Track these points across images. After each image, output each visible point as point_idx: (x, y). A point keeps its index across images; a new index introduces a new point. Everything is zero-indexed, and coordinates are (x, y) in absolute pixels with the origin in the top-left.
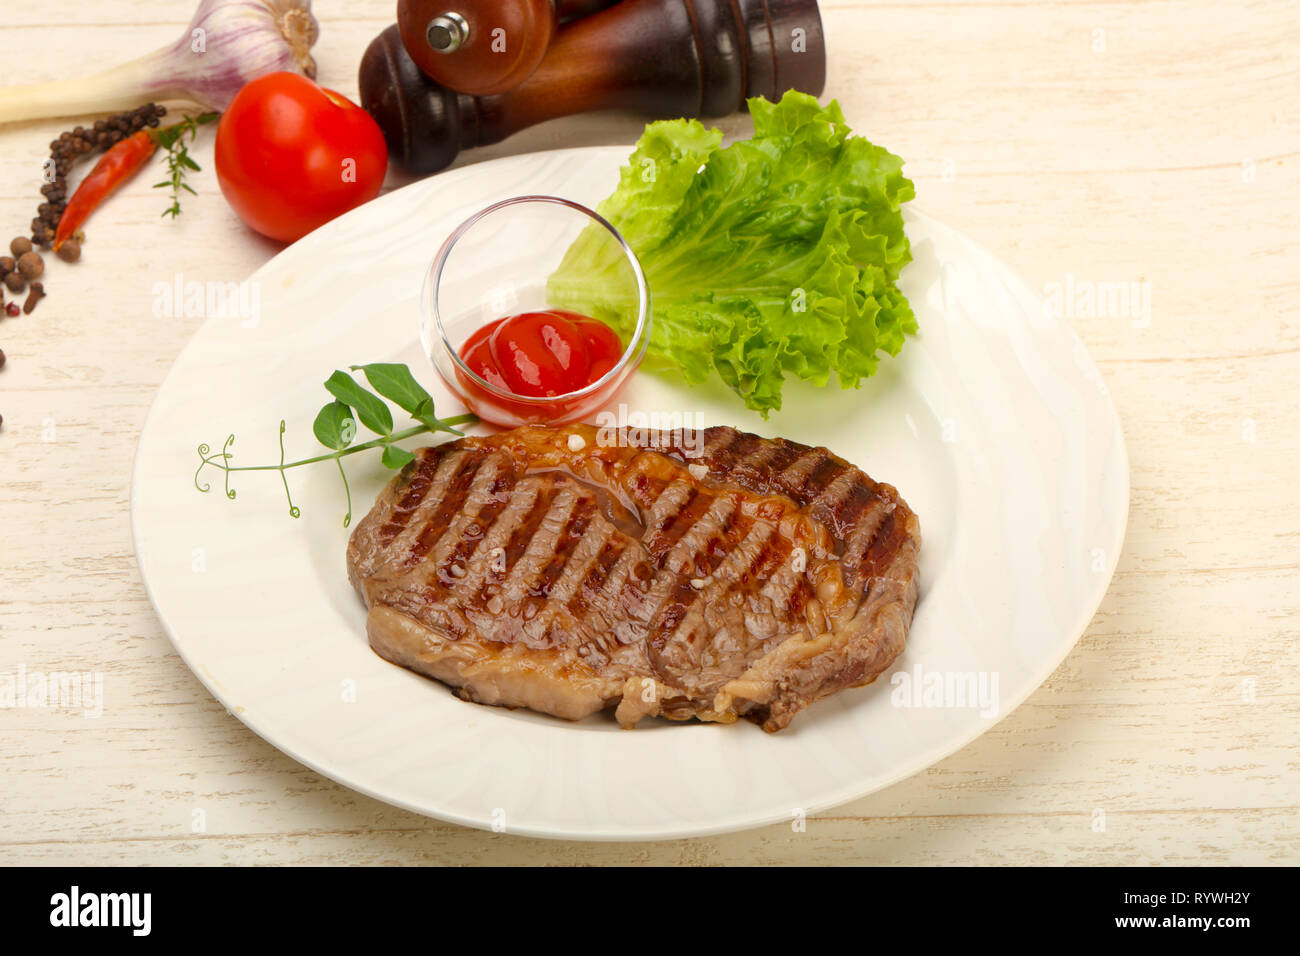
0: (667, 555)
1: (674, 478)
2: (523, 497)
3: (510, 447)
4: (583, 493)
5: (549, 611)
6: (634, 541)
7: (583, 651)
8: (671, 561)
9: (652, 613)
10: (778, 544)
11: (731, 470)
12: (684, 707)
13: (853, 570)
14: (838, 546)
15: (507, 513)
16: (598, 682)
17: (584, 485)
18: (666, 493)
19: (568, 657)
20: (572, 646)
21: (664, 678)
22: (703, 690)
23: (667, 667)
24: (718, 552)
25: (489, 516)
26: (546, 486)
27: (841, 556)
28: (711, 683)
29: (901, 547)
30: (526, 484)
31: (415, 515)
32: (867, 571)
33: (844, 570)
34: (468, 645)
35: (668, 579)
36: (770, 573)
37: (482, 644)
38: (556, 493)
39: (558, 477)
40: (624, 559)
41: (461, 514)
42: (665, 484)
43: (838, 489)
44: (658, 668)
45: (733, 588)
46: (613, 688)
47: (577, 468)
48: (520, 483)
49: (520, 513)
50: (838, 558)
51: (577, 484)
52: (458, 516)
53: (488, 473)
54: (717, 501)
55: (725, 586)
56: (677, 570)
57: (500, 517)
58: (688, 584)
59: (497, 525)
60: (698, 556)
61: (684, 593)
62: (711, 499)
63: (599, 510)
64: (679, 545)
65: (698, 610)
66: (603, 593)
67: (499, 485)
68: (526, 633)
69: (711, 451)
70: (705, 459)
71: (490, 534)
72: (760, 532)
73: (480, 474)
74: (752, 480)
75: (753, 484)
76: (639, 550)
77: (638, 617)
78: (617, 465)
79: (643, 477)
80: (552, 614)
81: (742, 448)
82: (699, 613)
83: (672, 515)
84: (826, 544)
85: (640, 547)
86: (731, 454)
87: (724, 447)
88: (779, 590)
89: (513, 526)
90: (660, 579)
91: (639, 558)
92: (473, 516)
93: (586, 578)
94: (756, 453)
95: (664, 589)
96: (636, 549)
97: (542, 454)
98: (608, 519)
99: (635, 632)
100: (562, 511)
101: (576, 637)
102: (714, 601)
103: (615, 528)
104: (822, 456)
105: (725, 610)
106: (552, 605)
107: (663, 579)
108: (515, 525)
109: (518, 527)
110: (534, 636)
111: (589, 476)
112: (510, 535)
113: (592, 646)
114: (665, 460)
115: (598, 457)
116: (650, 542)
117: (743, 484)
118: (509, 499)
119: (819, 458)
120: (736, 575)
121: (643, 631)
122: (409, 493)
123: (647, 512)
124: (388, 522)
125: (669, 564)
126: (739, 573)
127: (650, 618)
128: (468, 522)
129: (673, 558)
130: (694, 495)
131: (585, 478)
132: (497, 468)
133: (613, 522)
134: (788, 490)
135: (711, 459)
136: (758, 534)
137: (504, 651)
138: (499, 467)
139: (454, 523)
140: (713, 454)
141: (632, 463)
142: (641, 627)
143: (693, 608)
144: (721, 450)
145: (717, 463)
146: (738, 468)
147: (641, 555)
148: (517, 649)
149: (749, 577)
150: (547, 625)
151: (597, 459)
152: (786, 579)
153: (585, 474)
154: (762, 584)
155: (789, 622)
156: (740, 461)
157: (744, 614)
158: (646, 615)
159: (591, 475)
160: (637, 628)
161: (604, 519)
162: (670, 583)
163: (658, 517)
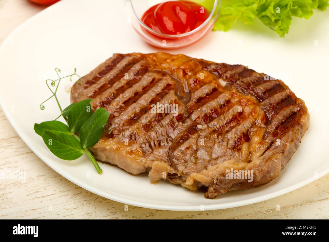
0: (192, 112)
1: (210, 82)
2: (146, 79)
3: (150, 59)
4: (171, 82)
6: (183, 104)
7: (143, 146)
8: (193, 116)
9: (176, 135)
10: (241, 116)
11: (236, 82)
12: (177, 178)
13: (269, 133)
14: (267, 121)
15: (137, 85)
16: (144, 160)
17: (173, 79)
18: (203, 88)
19: (135, 147)
20: (138, 143)
21: (173, 165)
22: (185, 173)
23: (174, 160)
24: (214, 115)
25: (130, 84)
26: (158, 76)
27: (267, 126)
28: (189, 171)
29: (294, 127)
30: (150, 74)
31: (103, 78)
32: (275, 135)
33: (266, 132)
35: (188, 123)
36: (233, 127)
38: (160, 80)
39: (164, 74)
41: (119, 82)
43: (278, 97)
44: (170, 159)
45: (214, 131)
46: (148, 163)
47: (173, 72)
48: (147, 74)
49: (142, 85)
50: (265, 126)
51: (170, 78)
52: (117, 82)
53: (137, 67)
54: (223, 95)
55: (211, 130)
56: (194, 120)
57: (134, 86)
58: (196, 126)
59: (130, 89)
60: (206, 115)
61: (193, 130)
62: (221, 93)
63: (174, 90)
64: (199, 110)
65: (195, 138)
66: (160, 123)
67: (139, 73)
68: (122, 134)
69: (230, 74)
70: (227, 77)
71: (126, 92)
72: (235, 110)
73: (134, 67)
74: (242, 88)
75: (242, 90)
76: (183, 108)
77: (170, 136)
78: (190, 74)
79: (197, 80)
80: (135, 128)
81: (244, 75)
82: (196, 139)
83: (202, 97)
84: (262, 120)
85: (184, 108)
86: (238, 76)
87: (237, 73)
88: (233, 136)
89: (137, 90)
90: (185, 122)
91: (181, 112)
92: (124, 83)
93: (156, 116)
94: (249, 77)
95: (185, 126)
96: (182, 108)
97: (161, 64)
98: (176, 94)
99: (168, 142)
100: (159, 88)
101: (142, 139)
102: (204, 135)
103: (177, 98)
104: (277, 83)
105: (208, 140)
106: (138, 124)
107: (186, 122)
108: (138, 90)
109: (139, 91)
110: (125, 135)
111: (176, 76)
112: (134, 93)
113: (148, 144)
114: (210, 74)
115: (182, 69)
116: (188, 106)
117: (238, 89)
118: (140, 79)
119: (276, 84)
120: (218, 126)
121: (170, 142)
122: (104, 70)
123: (192, 94)
124: (91, 79)
125: (192, 116)
126: (219, 125)
127: (175, 137)
128: (121, 85)
129: (194, 114)
130: (215, 90)
131: (174, 76)
132: (141, 66)
133: (177, 96)
134: (256, 95)
135: (229, 77)
136: (234, 111)
137: (109, 139)
138: (142, 66)
139: (115, 85)
140: (230, 75)
141: (195, 74)
142: (170, 141)
143: (194, 137)
144: (235, 74)
145: (230, 79)
146: (238, 82)
147: (183, 111)
148: (116, 140)
149: (224, 128)
150: (132, 132)
151: (181, 70)
152: (238, 131)
153: (175, 75)
154: (227, 132)
155: (233, 150)
156: (241, 80)
157: (215, 143)
158: (173, 136)
159: (177, 76)
160: (169, 141)
161: (174, 94)
162: (188, 125)
163: (195, 97)
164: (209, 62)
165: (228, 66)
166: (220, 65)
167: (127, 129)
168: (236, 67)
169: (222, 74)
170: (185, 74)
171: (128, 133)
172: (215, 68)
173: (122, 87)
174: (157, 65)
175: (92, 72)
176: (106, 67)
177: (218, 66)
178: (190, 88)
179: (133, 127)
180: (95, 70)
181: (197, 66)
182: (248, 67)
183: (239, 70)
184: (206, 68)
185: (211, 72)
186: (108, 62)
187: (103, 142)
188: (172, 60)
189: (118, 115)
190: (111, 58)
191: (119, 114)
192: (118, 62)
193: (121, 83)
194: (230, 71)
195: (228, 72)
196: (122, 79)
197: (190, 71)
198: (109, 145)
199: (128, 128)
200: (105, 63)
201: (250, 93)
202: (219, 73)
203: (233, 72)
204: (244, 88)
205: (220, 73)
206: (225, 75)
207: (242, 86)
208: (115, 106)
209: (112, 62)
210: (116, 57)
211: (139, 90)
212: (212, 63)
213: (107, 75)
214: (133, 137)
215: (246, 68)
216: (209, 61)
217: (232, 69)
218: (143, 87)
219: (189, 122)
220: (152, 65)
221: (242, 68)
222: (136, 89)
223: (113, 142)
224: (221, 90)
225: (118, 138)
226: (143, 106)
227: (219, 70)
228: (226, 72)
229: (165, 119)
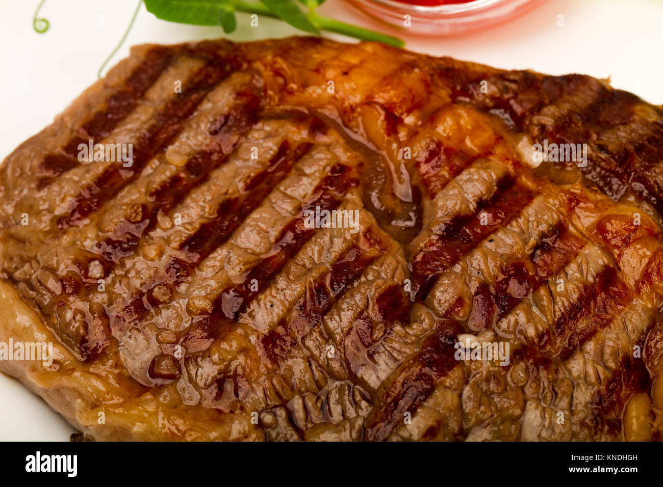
0: (436, 279)
1: (486, 153)
3: (265, 66)
4: (344, 156)
5: (231, 345)
6: (396, 245)
7: (268, 418)
8: (438, 293)
9: (383, 376)
15: (227, 170)
17: (351, 144)
18: (464, 176)
20: (249, 408)
24: (515, 288)
25: (200, 168)
26: (299, 135)
30: (268, 128)
34: (98, 376)
35: (425, 323)
36: (589, 335)
37: (120, 378)
38: (307, 148)
39: (318, 125)
40: (370, 277)
41: (159, 159)
42: (469, 160)
45: (521, 353)
48: (259, 125)
49: (245, 171)
51: (342, 141)
52: (155, 162)
54: (537, 201)
56: (442, 310)
57: (215, 174)
58: (454, 338)
59: (204, 188)
60: (483, 288)
61: (442, 352)
62: (530, 196)
63: (360, 188)
64: (458, 268)
65: (454, 387)
66: (322, 327)
67: (230, 123)
68: (188, 372)
69: (553, 116)
70: (543, 128)
71: (188, 201)
72: (587, 264)
73: (209, 101)
74: (603, 172)
75: (603, 178)
76: (398, 262)
77: (362, 378)
78: (409, 120)
79: (439, 145)
80: (234, 348)
81: (604, 116)
82: (455, 390)
83: (462, 214)
85: (401, 259)
86: (583, 124)
87: (578, 110)
88: (591, 371)
89: (226, 193)
90: (412, 319)
91: (393, 277)
92: (177, 166)
93: (305, 297)
94: (622, 128)
95: (414, 339)
96: (394, 263)
97: (304, 86)
98: (367, 205)
99: (356, 405)
100: (305, 180)
101: (260, 394)
102: (485, 372)
103: (373, 221)
105: (500, 390)
106: (241, 335)
107: (416, 322)
108: (230, 191)
109: (234, 196)
110: (199, 379)
111: (362, 130)
112: (217, 207)
113: (281, 413)
114: (482, 119)
115: (382, 106)
116: (418, 254)
117: (589, 177)
118: (236, 147)
120: (531, 332)
121: (364, 404)
122: (105, 111)
123: (427, 202)
124: (59, 151)
125: (434, 296)
126: (537, 329)
127: (379, 384)
128: (165, 175)
129: (441, 289)
130: (506, 183)
131: (356, 133)
132: (234, 96)
133: (372, 212)
134: (655, 196)
135: (550, 128)
136: (584, 267)
137: (143, 398)
138: (239, 95)
139: (148, 170)
140: (556, 121)
141: (432, 119)
142: (364, 398)
143: (448, 382)
144: (570, 114)
147: (398, 272)
148: (166, 397)
149: (552, 337)
150: (222, 366)
151: (378, 107)
152: (608, 351)
153: (358, 127)
154: (567, 355)
155: (593, 431)
156: (594, 137)
157: (525, 402)
158: (374, 377)
159: (365, 129)
160: (358, 398)
161: (361, 204)
162: (426, 330)
163: (440, 214)
164: (472, 69)
165: (542, 82)
166: (514, 82)
167: (204, 352)
168: (572, 85)
169: (523, 116)
170: (393, 122)
171: (207, 370)
172: (498, 95)
173: (175, 179)
174: (291, 93)
175: (60, 122)
176: (108, 101)
177: (507, 83)
178: (415, 176)
179: (224, 345)
180: (72, 112)
181: (433, 88)
182: (612, 79)
183: (583, 99)
184: (465, 92)
185: (484, 109)
186: (115, 80)
187: (120, 405)
188: (345, 70)
189: (166, 298)
190: (124, 63)
191: (171, 292)
192: (153, 79)
193: (169, 164)
194: (551, 103)
195: (545, 110)
196: (171, 148)
197: (409, 111)
198: (144, 417)
199: (209, 349)
201: (632, 190)
202: (513, 114)
203: (566, 107)
204: (607, 171)
205: (518, 109)
206: (536, 119)
207: (603, 164)
208: (152, 260)
209: (129, 81)
210: (142, 56)
211: (233, 193)
212: (484, 70)
213: (116, 130)
214: (229, 387)
215: (604, 83)
216: (474, 64)
217: (557, 93)
218: (249, 181)
219: (427, 321)
220: (272, 89)
221: (595, 88)
222: (224, 190)
223: (157, 408)
224: (526, 181)
225: (171, 389)
226: (253, 258)
227: (512, 102)
228: (538, 108)
229: (340, 310)
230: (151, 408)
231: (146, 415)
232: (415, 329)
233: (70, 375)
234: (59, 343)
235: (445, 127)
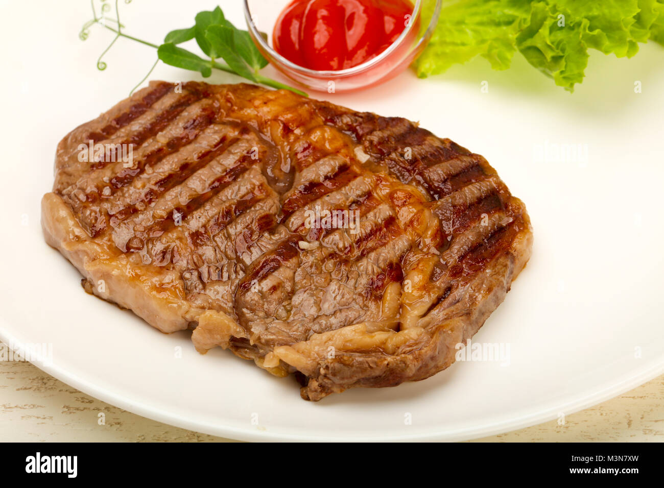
0: (293, 212)
1: (337, 152)
2: (210, 137)
3: (222, 96)
5: (173, 235)
6: (275, 194)
7: (187, 275)
8: (292, 220)
9: (254, 259)
10: (392, 227)
11: (388, 155)
12: (248, 348)
13: (444, 267)
14: (443, 242)
15: (190, 148)
16: (185, 305)
17: (262, 141)
18: (321, 162)
19: (170, 277)
20: (177, 268)
21: (241, 320)
22: (263, 341)
23: (245, 310)
25: (175, 145)
26: (233, 133)
27: (441, 253)
28: (272, 337)
29: (497, 259)
30: (216, 128)
31: (123, 130)
32: (456, 272)
33: (438, 264)
34: (98, 244)
35: (282, 235)
36: (373, 249)
37: (110, 247)
38: (235, 141)
39: (245, 129)
40: (257, 208)
41: (153, 139)
42: (325, 154)
43: (471, 192)
44: (238, 310)
45: (332, 255)
46: (193, 314)
47: (262, 125)
48: (212, 126)
49: (199, 150)
50: (437, 253)
51: (257, 139)
52: (151, 140)
53: (194, 111)
54: (359, 179)
55: (325, 253)
56: (294, 228)
57: (182, 149)
58: (297, 243)
59: (174, 155)
61: (289, 250)
62: (355, 176)
63: (261, 164)
64: (306, 208)
65: (292, 267)
66: (225, 231)
67: (196, 124)
68: (148, 247)
69: (378, 136)
70: (371, 142)
71: (164, 161)
72: (380, 213)
73: (186, 111)
74: (400, 168)
75: (400, 172)
76: (274, 203)
77: (242, 259)
78: (298, 131)
79: (309, 146)
80: (174, 237)
81: (408, 140)
82: (292, 269)
83: (315, 181)
84: (434, 237)
85: (276, 201)
86: (395, 143)
87: (394, 136)
88: (370, 268)
89: (186, 159)
90: (276, 232)
91: (270, 210)
92: (162, 143)
93: (219, 215)
94: (417, 147)
95: (274, 241)
96: (272, 203)
97: (241, 109)
98: (264, 172)
99: (236, 272)
100: (231, 156)
101: (185, 262)
102: (310, 262)
103: (265, 181)
104: (473, 162)
105: (317, 272)
106: (180, 231)
107: (277, 233)
108: (189, 159)
109: (190, 162)
110: (152, 251)
111: (269, 134)
112: (180, 166)
113: (195, 273)
114: (337, 134)
115: (282, 121)
116: (286, 200)
117: (392, 170)
118: (196, 136)
119: (470, 163)
120: (341, 245)
121: (241, 272)
122: (128, 113)
123: (297, 174)
124: (99, 131)
125: (290, 221)
126: (344, 244)
127: (251, 263)
128: (155, 147)
129: (295, 217)
130: (344, 169)
131: (266, 135)
132: (201, 110)
133: (265, 176)
134: (427, 183)
135: (375, 143)
136: (377, 215)
137: (120, 257)
138: (204, 110)
139: (145, 144)
140: (379, 139)
141: (309, 132)
142: (242, 269)
143: (289, 264)
144: (388, 137)
145: (379, 147)
146: (393, 155)
147: (273, 207)
148: (133, 259)
149: (352, 249)
150: (166, 245)
151: (280, 122)
152: (381, 258)
153: (267, 132)
154: (359, 259)
155: (365, 298)
156: (400, 150)
157: (331, 281)
158: (249, 259)
159: (271, 134)
160: (239, 268)
161: (260, 172)
162: (281, 238)
163: (302, 180)
164: (340, 109)
165: (377, 120)
166: (361, 117)
167: (158, 238)
168: (394, 123)
169: (363, 135)
170: (287, 130)
171: (159, 247)
172: (350, 123)
173: (160, 150)
174: (233, 111)
175: (102, 117)
176: (131, 107)
177: (357, 118)
178: (294, 160)
179: (170, 235)
180: (110, 112)
181: (314, 116)
182: (420, 123)
183: (399, 130)
184: (332, 121)
185: (340, 130)
186: (137, 97)
187: (107, 259)
188: (265, 101)
189: (142, 208)
190: (144, 89)
191: (146, 206)
192: (158, 99)
193: (158, 142)
194: (380, 130)
195: (375, 133)
196: (160, 133)
197: (298, 127)
198: (119, 267)
199: (161, 236)
200: (131, 99)
201: (415, 179)
202: (357, 135)
203: (386, 133)
204: (404, 168)
205: (361, 132)
206: (368, 137)
207: (401, 164)
208: (139, 189)
209: (145, 98)
210: (155, 87)
211: (190, 160)
212: (347, 111)
213: (133, 123)
214: (168, 256)
215: (415, 125)
216: (341, 107)
217: (385, 125)
218: (200, 155)
219: (284, 233)
220: (223, 109)
221: (407, 125)
222: (186, 158)
223: (127, 263)
224: (356, 169)
225: (137, 255)
226: (194, 193)
227: (358, 128)
228: (371, 132)
229: (236, 223)
230: (124, 262)
231: (120, 266)
232: (276, 237)
233: (83, 243)
234: (80, 227)
235: (316, 136)
